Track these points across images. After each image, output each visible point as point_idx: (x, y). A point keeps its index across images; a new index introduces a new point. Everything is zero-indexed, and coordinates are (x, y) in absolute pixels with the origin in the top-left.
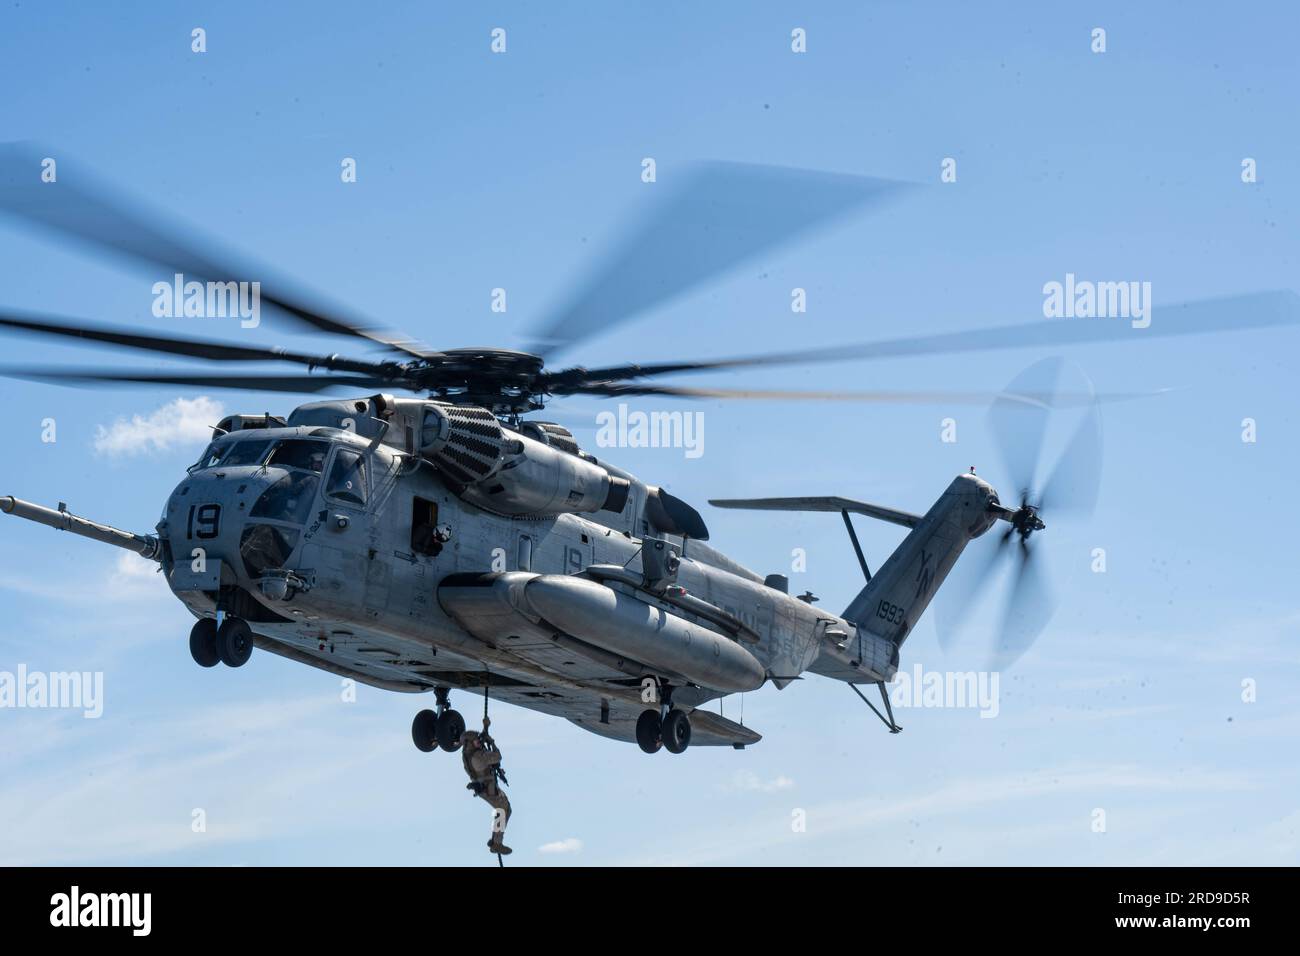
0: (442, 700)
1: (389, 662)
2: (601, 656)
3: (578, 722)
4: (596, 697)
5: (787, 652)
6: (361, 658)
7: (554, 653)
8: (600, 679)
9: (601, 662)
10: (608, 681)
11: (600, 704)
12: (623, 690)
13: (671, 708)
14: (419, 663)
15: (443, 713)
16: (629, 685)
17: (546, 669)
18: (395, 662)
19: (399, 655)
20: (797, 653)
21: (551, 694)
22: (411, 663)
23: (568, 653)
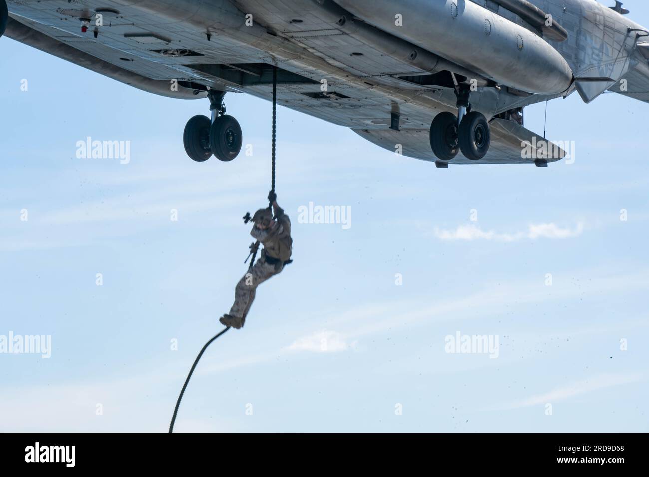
0: (217, 104)
1: (158, 51)
2: (393, 46)
3: (366, 133)
4: (386, 97)
5: (594, 62)
6: (128, 47)
7: (342, 41)
8: (391, 76)
9: (393, 53)
10: (401, 78)
11: (390, 108)
12: (416, 91)
13: (468, 110)
14: (192, 54)
15: (217, 118)
16: (423, 84)
17: (331, 62)
18: (166, 52)
19: (169, 41)
20: (606, 65)
21: (335, 93)
22: (183, 53)
23: (356, 41)
